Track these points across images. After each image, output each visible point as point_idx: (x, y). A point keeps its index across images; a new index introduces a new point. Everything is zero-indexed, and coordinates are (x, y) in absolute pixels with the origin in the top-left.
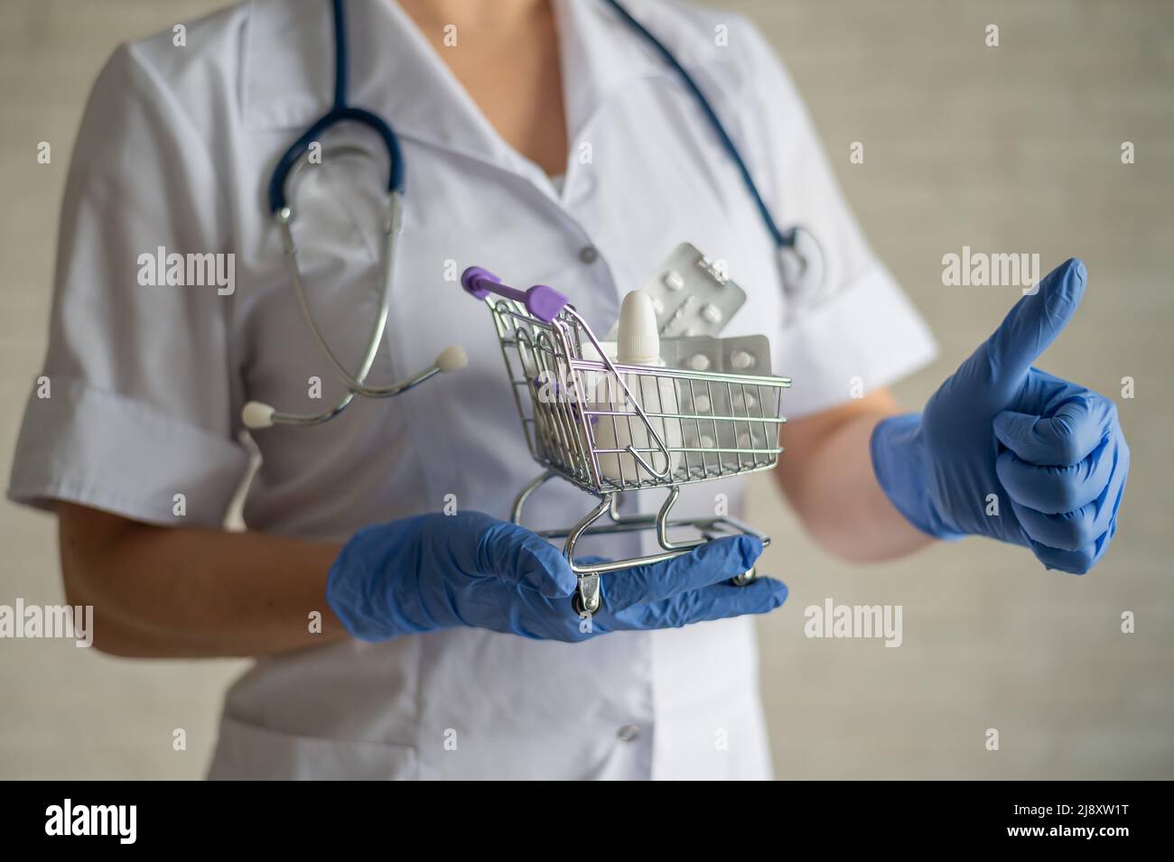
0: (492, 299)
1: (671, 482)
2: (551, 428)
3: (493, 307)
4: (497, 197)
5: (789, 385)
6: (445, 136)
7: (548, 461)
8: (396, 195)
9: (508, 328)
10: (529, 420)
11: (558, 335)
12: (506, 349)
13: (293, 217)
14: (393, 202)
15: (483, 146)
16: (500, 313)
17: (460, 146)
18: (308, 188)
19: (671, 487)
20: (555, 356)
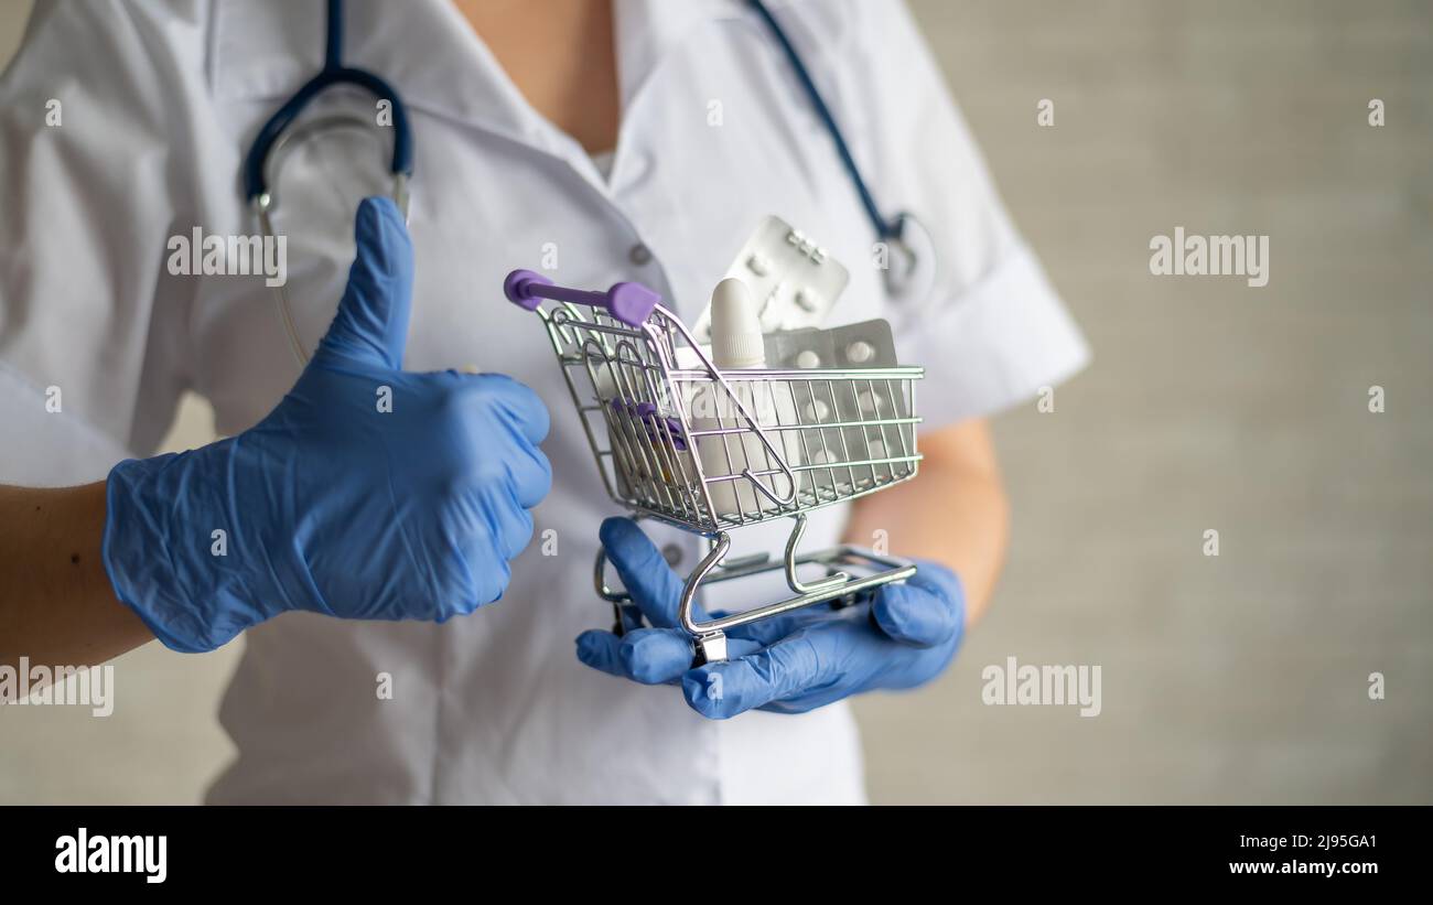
0: (545, 307)
1: (797, 508)
2: (639, 460)
3: (547, 317)
4: (528, 181)
5: (921, 376)
6: (462, 107)
7: (634, 502)
8: (402, 177)
9: (570, 342)
10: (605, 453)
11: (649, 342)
12: (568, 369)
13: (273, 205)
14: (397, 185)
15: (509, 119)
16: (556, 325)
17: (482, 120)
18: (293, 168)
19: (796, 516)
20: (644, 368)
